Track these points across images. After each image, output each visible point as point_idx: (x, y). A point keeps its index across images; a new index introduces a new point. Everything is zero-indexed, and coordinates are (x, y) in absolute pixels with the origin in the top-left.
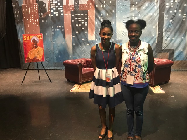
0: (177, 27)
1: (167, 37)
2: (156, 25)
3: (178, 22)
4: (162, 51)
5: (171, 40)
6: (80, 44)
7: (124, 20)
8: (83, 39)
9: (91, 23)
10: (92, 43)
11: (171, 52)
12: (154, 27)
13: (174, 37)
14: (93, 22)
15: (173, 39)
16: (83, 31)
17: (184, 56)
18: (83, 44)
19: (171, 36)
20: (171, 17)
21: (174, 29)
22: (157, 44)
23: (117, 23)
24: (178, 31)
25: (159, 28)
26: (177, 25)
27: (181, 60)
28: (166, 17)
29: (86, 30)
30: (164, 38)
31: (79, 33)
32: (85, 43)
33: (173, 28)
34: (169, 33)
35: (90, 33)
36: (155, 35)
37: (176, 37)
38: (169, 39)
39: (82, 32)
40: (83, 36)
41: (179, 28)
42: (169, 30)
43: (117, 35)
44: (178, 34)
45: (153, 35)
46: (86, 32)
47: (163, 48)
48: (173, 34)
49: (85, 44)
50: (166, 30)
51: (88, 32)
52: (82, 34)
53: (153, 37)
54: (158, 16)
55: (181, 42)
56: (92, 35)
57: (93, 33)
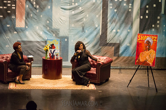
0: (123, 18)
1: (111, 28)
2: (99, 14)
3: (124, 12)
4: (107, 44)
5: (117, 32)
6: (5, 32)
7: (62, 5)
8: (8, 26)
9: (20, 6)
10: (20, 31)
11: (116, 46)
12: (97, 16)
13: (119, 29)
14: (22, 5)
15: (119, 31)
16: (9, 15)
17: (131, 52)
18: (9, 32)
19: (116, 28)
20: (116, 6)
21: (120, 20)
22: (101, 36)
23: (54, 8)
24: (123, 22)
25: (103, 18)
26: (122, 16)
27: (127, 56)
28: (111, 6)
29: (13, 15)
30: (109, 30)
31: (4, 17)
32: (12, 31)
33: (118, 18)
34: (114, 24)
35: (18, 18)
36: (99, 26)
37: (122, 29)
38: (114, 31)
39: (8, 17)
40: (9, 22)
41: (125, 19)
42: (114, 21)
43: (53, 23)
44: (123, 25)
45: (97, 26)
46: (13, 17)
47: (107, 41)
48: (118, 25)
49: (10, 32)
50: (110, 20)
51: (15, 17)
52: (7, 19)
53: (96, 28)
54: (102, 4)
55: (127, 35)
56: (21, 21)
57: (22, 18)
